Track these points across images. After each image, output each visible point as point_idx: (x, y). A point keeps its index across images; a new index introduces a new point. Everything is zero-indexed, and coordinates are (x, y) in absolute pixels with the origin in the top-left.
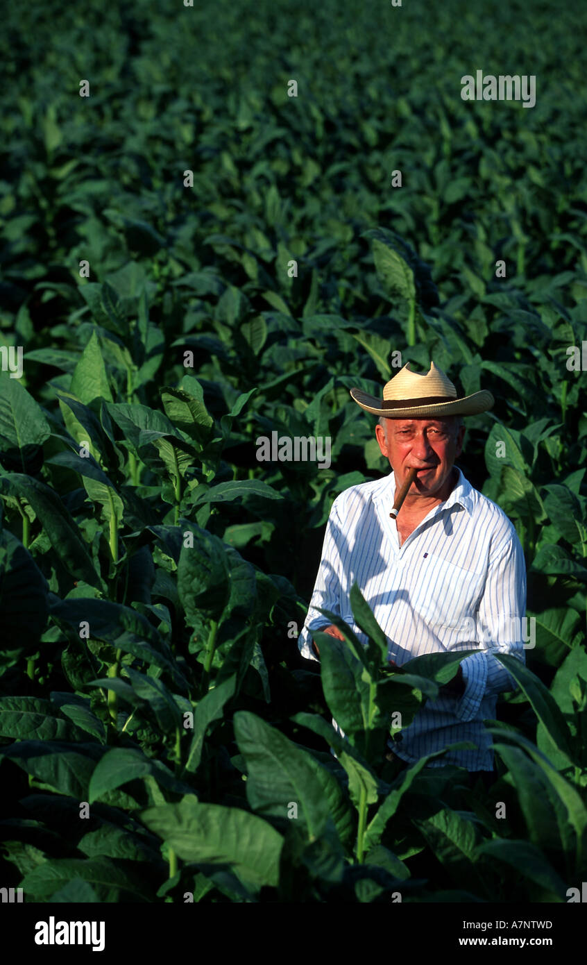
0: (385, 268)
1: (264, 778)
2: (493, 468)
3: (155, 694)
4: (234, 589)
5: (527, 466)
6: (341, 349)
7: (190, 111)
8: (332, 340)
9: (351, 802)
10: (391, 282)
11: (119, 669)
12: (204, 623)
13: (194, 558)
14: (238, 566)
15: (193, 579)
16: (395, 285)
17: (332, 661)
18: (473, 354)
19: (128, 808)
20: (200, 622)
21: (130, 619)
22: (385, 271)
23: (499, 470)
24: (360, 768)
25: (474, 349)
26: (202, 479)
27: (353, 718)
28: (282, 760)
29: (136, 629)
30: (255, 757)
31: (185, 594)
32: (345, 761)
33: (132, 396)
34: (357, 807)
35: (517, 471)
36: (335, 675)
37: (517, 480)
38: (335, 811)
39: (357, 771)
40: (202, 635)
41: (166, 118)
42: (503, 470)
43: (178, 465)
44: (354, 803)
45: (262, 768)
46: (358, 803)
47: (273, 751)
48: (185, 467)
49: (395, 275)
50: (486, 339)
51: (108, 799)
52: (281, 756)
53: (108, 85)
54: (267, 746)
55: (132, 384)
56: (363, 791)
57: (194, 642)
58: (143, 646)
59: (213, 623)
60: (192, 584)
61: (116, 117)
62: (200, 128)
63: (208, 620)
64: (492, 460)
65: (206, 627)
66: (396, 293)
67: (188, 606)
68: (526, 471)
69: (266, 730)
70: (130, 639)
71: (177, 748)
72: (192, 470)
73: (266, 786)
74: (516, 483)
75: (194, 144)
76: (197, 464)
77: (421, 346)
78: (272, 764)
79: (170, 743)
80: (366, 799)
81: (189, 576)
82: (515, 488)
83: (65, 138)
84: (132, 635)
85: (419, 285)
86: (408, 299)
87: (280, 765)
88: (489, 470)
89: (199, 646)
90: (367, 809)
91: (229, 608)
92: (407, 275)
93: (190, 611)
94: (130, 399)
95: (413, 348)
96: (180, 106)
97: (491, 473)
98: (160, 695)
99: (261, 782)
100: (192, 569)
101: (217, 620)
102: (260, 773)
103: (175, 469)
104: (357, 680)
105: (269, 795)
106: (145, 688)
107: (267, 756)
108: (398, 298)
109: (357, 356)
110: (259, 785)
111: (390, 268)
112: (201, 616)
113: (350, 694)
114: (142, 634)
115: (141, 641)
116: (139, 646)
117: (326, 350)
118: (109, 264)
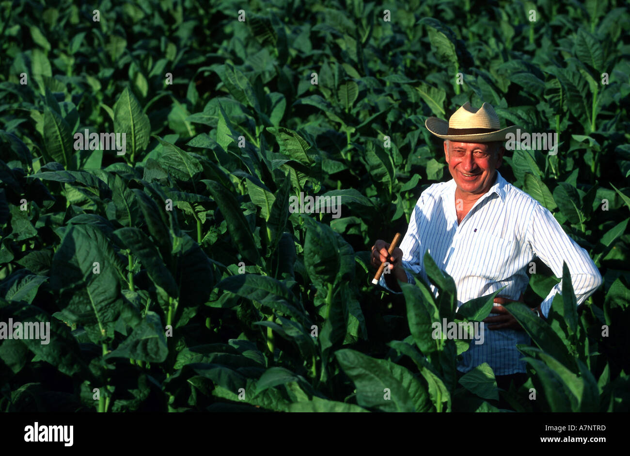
0: (437, 42)
1: (368, 389)
2: (518, 175)
3: (298, 332)
4: (342, 262)
5: (541, 173)
6: (410, 100)
8: (403, 94)
9: (431, 401)
10: (441, 51)
11: (274, 319)
12: (323, 285)
13: (314, 241)
14: (344, 245)
15: (314, 255)
16: (444, 54)
17: (415, 305)
18: (501, 98)
19: (277, 410)
20: (321, 284)
21: (272, 285)
22: (437, 45)
23: (523, 175)
24: (436, 378)
25: (501, 95)
27: (430, 344)
28: (378, 376)
29: (277, 291)
30: (359, 377)
31: (310, 266)
32: (426, 374)
33: (259, 137)
34: (435, 405)
35: (535, 177)
36: (416, 315)
37: (536, 182)
38: (423, 408)
39: (434, 379)
40: (323, 294)
42: (526, 176)
43: (299, 181)
44: (433, 402)
45: (365, 383)
46: (436, 402)
47: (370, 371)
48: (303, 183)
49: (444, 47)
50: (510, 87)
51: (264, 404)
52: (377, 373)
54: (365, 368)
55: (259, 129)
56: (439, 394)
57: (318, 298)
58: (282, 302)
59: (329, 285)
60: (314, 259)
63: (326, 283)
64: (517, 169)
65: (325, 288)
66: (445, 59)
67: (312, 274)
68: (541, 176)
69: (362, 358)
70: (273, 298)
71: (313, 369)
73: (370, 394)
74: (535, 184)
77: (464, 95)
78: (371, 379)
79: (309, 365)
80: (441, 399)
81: (312, 254)
82: (534, 188)
84: (274, 296)
85: (460, 53)
86: (454, 62)
87: (377, 379)
88: (515, 176)
89: (321, 301)
90: (442, 406)
91: (340, 274)
92: (452, 47)
93: (314, 277)
95: (459, 95)
97: (517, 177)
98: (301, 333)
99: (367, 392)
100: (313, 249)
101: (332, 283)
102: (364, 386)
103: (297, 184)
104: (432, 317)
105: (373, 400)
106: (292, 328)
107: (367, 375)
108: (447, 63)
109: (421, 104)
110: (365, 394)
111: (440, 42)
112: (320, 280)
113: (427, 327)
114: (282, 295)
115: (280, 299)
116: (279, 303)
117: (400, 102)
118: (250, 50)
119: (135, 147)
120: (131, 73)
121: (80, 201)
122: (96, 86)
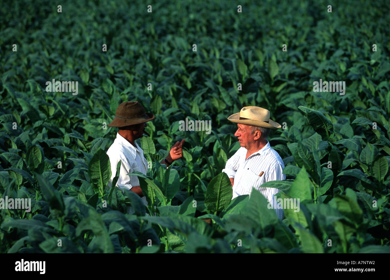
7: (344, 55)
26: (357, 242)
33: (316, 201)
41: (332, 59)
48: (349, 237)
53: (301, 45)
55: (317, 195)
61: (306, 59)
62: (350, 65)
72: (353, 238)
75: (347, 73)
76: (355, 235)
83: (280, 71)
94: (315, 202)
96: (339, 53)
118: (305, 134)
119: (218, 206)
120: (215, 149)
121: (176, 244)
122: (189, 159)
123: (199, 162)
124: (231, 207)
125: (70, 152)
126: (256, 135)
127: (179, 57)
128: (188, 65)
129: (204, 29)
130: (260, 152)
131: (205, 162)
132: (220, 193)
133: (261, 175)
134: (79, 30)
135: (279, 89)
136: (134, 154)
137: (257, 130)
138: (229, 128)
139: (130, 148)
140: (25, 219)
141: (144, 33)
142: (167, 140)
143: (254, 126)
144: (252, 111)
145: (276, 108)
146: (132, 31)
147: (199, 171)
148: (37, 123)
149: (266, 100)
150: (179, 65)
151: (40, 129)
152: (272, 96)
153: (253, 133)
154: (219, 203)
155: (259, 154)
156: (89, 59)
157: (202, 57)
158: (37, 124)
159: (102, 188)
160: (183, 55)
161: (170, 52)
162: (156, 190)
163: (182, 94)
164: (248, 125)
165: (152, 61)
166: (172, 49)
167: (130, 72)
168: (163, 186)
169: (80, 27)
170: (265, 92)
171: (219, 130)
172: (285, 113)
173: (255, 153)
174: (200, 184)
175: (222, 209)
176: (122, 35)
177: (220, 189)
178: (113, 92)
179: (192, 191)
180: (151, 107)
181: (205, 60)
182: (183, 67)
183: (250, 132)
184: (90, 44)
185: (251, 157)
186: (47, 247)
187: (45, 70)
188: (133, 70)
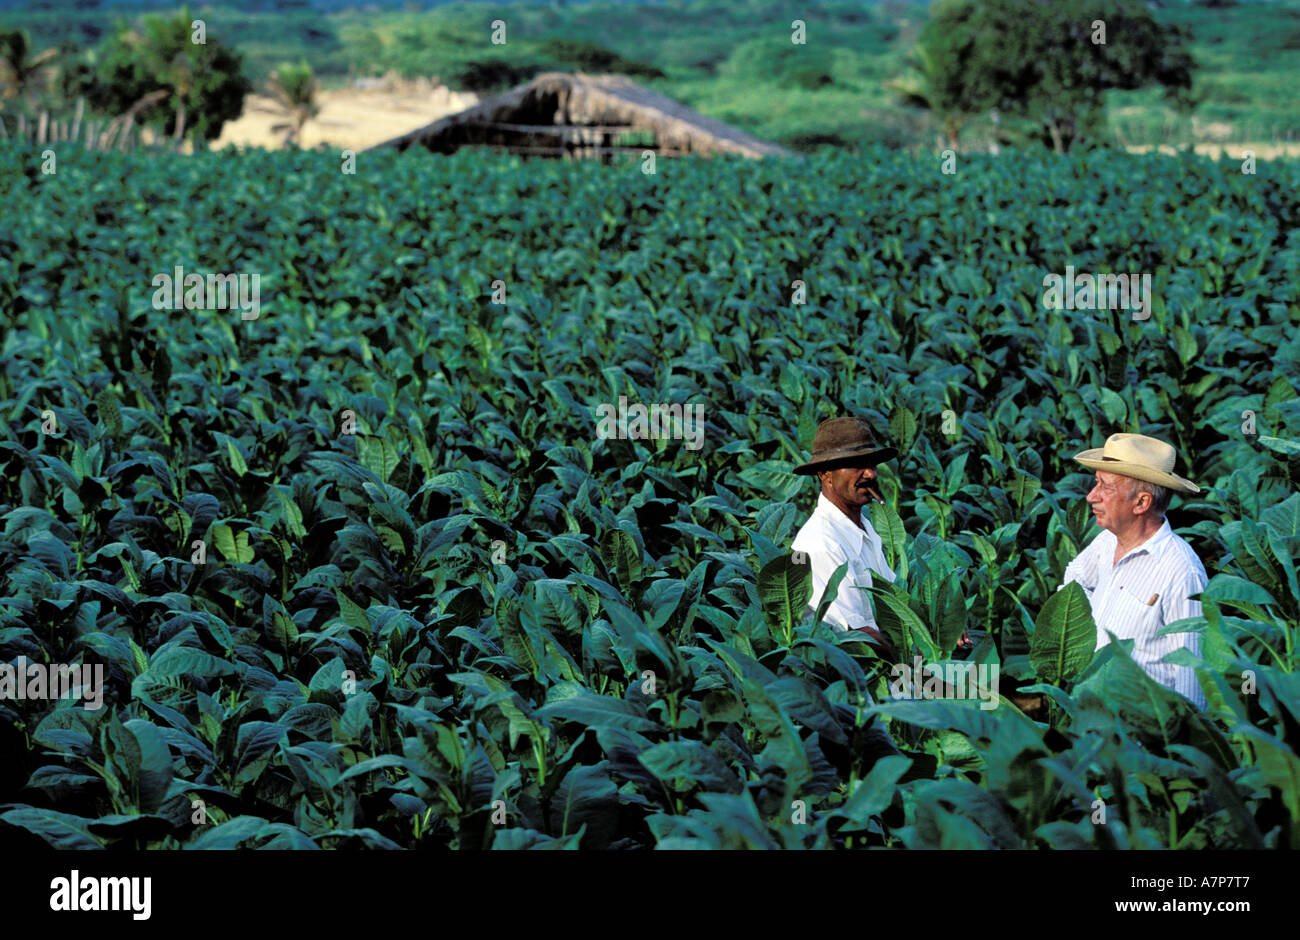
53: (1253, 286)
61: (1266, 319)
123: (1013, 561)
124: (1093, 670)
125: (708, 537)
126: (1140, 503)
127: (963, 312)
128: (986, 333)
129: (1021, 247)
130: (1147, 545)
131: (1024, 563)
132: (1067, 635)
133: (1152, 603)
134: (727, 253)
135: (1200, 389)
136: (858, 545)
137: (1144, 490)
138: (1084, 483)
139: (848, 528)
140: (607, 697)
141: (879, 255)
142: (938, 511)
143: (1137, 480)
144: (1135, 444)
145: (1193, 434)
146: (851, 253)
147: (1012, 582)
148: (630, 467)
149: (1173, 415)
150: (964, 331)
151: (636, 483)
152: (1186, 406)
153: (1134, 496)
154: (1063, 663)
155: (1144, 552)
156: (751, 317)
157: (1018, 314)
158: (631, 471)
159: (789, 623)
160: (973, 308)
161: (942, 301)
162: (916, 629)
163: (971, 401)
164: (1122, 475)
165: (898, 321)
166: (947, 294)
167: (849, 351)
168: (932, 619)
169: (731, 245)
170: (1169, 395)
171: (1058, 486)
172: (1215, 447)
173: (1137, 550)
174: (1018, 614)
175: (1071, 675)
176: (827, 264)
177: (1067, 626)
178: (804, 398)
179: (996, 631)
180: (892, 432)
181: (1026, 321)
182: (973, 338)
183: (1127, 494)
184: (754, 283)
185: (1128, 559)
186: (657, 762)
187: (650, 345)
188: (855, 345)
